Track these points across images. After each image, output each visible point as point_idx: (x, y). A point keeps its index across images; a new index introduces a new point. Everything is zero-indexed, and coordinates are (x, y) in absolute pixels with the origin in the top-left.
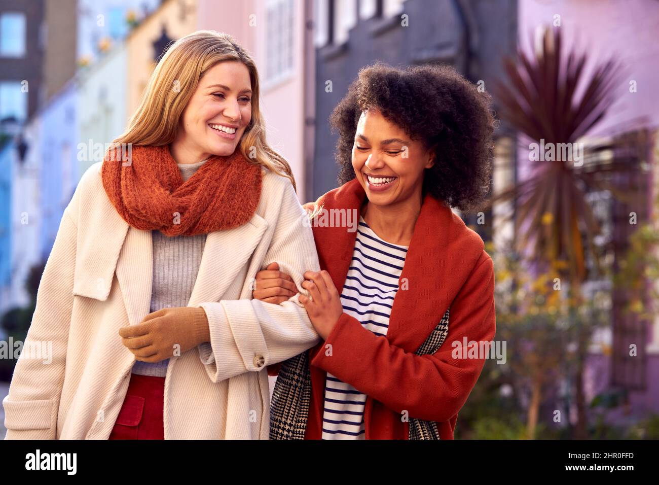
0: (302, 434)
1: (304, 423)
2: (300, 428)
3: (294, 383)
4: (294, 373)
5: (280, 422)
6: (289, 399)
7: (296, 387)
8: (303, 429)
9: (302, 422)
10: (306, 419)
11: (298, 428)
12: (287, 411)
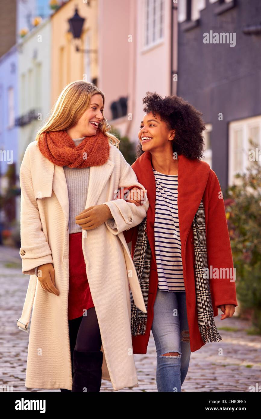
0: (149, 267)
1: (149, 262)
2: (148, 265)
3: (143, 244)
4: (142, 240)
5: (139, 262)
6: (142, 251)
7: (144, 246)
8: (149, 265)
9: (148, 262)
10: (150, 261)
11: (147, 265)
12: (142, 257)
